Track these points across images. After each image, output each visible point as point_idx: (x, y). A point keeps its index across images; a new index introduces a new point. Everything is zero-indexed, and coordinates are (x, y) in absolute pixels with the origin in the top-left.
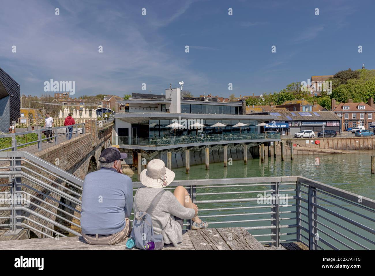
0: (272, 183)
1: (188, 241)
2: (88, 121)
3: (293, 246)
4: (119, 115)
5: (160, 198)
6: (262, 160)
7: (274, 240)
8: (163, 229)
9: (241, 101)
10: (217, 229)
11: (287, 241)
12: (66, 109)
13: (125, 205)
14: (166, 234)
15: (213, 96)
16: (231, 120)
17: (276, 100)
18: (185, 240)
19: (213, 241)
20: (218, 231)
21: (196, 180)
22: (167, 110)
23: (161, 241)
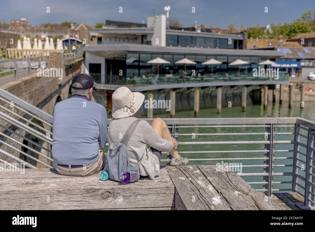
0: (266, 124)
1: (166, 175)
2: (53, 53)
3: (288, 196)
4: (90, 47)
5: (135, 127)
6: (264, 107)
7: (266, 189)
8: (139, 160)
9: (242, 33)
10: (198, 166)
11: (280, 190)
12: (25, 38)
13: (99, 136)
14: (142, 165)
15: (206, 27)
16: (228, 56)
17: (287, 32)
18: (162, 175)
19: (192, 176)
20: (199, 167)
21: (178, 119)
22: (149, 43)
23: (136, 173)
